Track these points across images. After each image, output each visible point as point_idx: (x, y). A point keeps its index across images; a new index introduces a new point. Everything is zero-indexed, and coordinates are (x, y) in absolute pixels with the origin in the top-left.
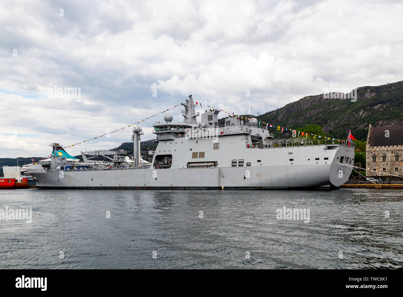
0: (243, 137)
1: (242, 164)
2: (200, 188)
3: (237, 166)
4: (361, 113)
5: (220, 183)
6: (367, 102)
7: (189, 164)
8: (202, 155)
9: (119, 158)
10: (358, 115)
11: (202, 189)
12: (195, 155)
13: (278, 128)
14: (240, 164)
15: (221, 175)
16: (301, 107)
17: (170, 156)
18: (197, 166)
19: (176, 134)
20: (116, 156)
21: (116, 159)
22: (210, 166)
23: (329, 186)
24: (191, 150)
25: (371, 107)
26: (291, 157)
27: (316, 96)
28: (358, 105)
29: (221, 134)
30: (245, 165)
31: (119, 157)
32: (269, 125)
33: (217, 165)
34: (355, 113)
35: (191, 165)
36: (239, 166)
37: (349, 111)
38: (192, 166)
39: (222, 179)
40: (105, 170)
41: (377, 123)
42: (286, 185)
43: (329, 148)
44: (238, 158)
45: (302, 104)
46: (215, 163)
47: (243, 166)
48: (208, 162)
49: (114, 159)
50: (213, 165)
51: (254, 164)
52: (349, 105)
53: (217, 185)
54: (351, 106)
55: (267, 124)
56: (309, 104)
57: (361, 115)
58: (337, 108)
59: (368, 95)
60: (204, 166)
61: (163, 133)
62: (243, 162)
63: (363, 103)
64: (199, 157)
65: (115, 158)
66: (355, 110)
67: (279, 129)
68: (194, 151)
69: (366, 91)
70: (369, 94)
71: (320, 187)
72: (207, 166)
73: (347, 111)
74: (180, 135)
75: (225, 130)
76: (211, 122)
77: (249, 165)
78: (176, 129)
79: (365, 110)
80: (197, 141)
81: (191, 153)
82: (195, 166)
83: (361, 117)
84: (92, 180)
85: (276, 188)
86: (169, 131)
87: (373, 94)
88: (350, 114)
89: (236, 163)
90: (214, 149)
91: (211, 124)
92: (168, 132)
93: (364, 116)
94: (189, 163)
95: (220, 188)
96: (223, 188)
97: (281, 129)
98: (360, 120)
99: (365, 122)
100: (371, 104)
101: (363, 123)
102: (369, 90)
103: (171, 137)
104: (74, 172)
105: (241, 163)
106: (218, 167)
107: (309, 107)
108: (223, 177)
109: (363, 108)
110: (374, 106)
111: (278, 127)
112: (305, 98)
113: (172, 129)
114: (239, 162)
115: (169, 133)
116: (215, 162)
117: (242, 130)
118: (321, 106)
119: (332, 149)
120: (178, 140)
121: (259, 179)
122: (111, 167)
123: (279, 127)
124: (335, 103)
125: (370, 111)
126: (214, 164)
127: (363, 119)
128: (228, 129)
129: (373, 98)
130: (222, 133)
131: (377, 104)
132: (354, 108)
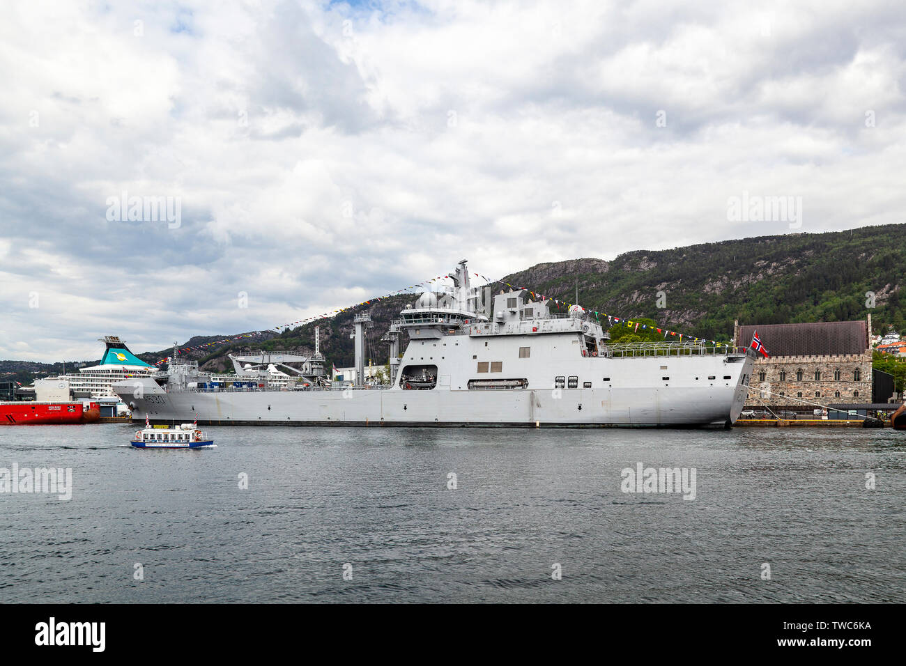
0: (576, 338)
1: (575, 384)
2: (493, 425)
3: (566, 387)
4: (635, 296)
5: (533, 417)
6: (644, 277)
7: (471, 383)
8: (497, 366)
9: (312, 369)
10: (631, 300)
11: (497, 426)
12: (482, 367)
13: (630, 324)
14: (570, 384)
15: (534, 402)
16: (531, 282)
17: (433, 368)
18: (487, 387)
19: (445, 329)
20: (308, 365)
21: (308, 370)
22: (513, 387)
23: (724, 422)
24: (475, 357)
25: (650, 286)
26: (665, 373)
27: (558, 263)
28: (629, 283)
29: (534, 331)
30: (580, 385)
31: (314, 366)
32: (613, 319)
33: (527, 385)
34: (625, 296)
35: (475, 384)
36: (569, 387)
37: (614, 292)
38: (477, 386)
39: (537, 410)
40: (298, 390)
41: (662, 314)
42: (655, 421)
43: (731, 360)
44: (567, 374)
45: (534, 276)
46: (523, 383)
47: (576, 387)
48: (508, 380)
49: (304, 370)
50: (519, 386)
51: (598, 384)
52: (613, 281)
53: (526, 420)
54: (616, 284)
55: (610, 317)
56: (546, 277)
57: (634, 300)
58: (594, 285)
59: (644, 266)
60: (502, 386)
61: (420, 326)
62: (577, 381)
63: (638, 278)
64: (492, 371)
65: (306, 369)
66: (624, 291)
67: (631, 326)
68: (481, 359)
69: (641, 258)
70: (646, 264)
71: (709, 424)
72: (507, 387)
73: (611, 291)
74: (452, 331)
75: (541, 324)
76: (514, 309)
77: (587, 385)
78: (446, 320)
79: (642, 292)
80: (486, 343)
81: (475, 364)
82: (483, 387)
83: (634, 302)
84: (269, 409)
85: (635, 425)
86: (434, 323)
87: (653, 265)
88: (617, 296)
89: (564, 382)
90: (520, 357)
91: (514, 313)
92: (430, 326)
93: (639, 301)
94: (470, 381)
95: (532, 425)
96: (538, 425)
97: (634, 325)
98: (633, 308)
99: (642, 311)
100: (652, 282)
101: (639, 314)
102: (645, 257)
103: (436, 334)
104: (230, 393)
105: (573, 383)
106: (528, 388)
107: (545, 282)
108: (538, 406)
109: (638, 287)
110: (656, 285)
111: (629, 322)
112: (538, 265)
113: (440, 320)
114: (569, 381)
115: (433, 326)
116: (522, 379)
117: (572, 326)
118: (566, 282)
119: (734, 362)
120: (450, 340)
121: (607, 411)
122: (308, 386)
123: (632, 323)
124: (591, 276)
125: (649, 293)
126: (520, 383)
127: (639, 306)
128: (546, 324)
129: (652, 271)
130: (535, 329)
131: (660, 282)
132: (622, 287)
